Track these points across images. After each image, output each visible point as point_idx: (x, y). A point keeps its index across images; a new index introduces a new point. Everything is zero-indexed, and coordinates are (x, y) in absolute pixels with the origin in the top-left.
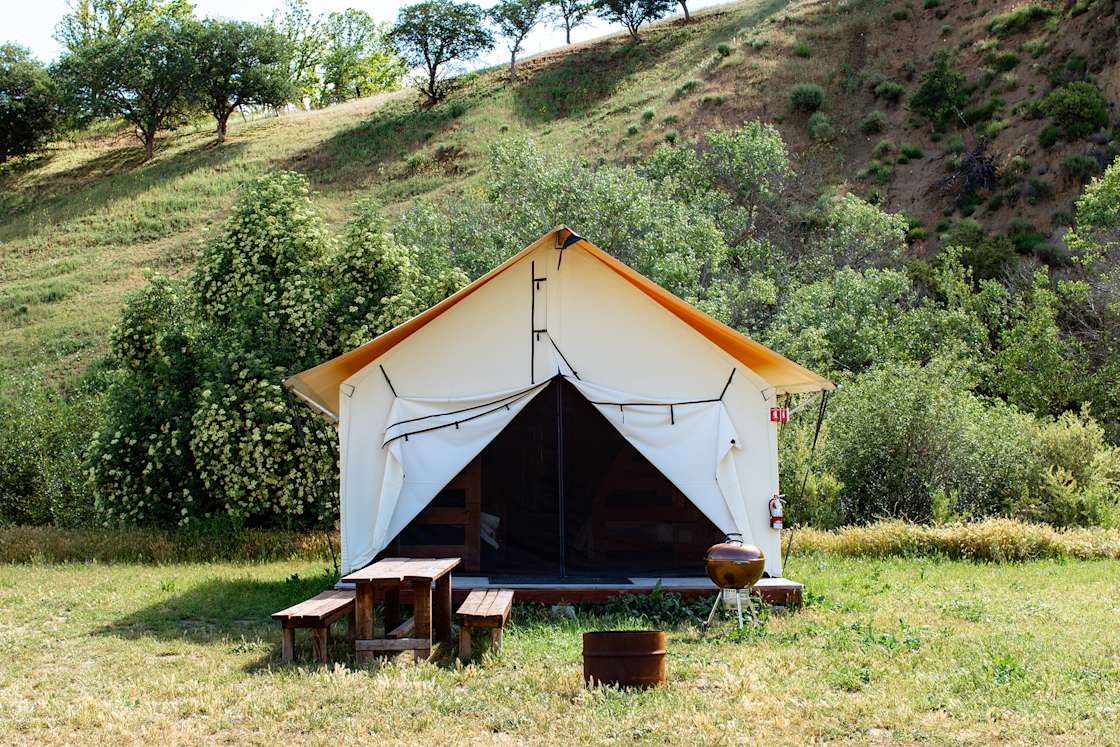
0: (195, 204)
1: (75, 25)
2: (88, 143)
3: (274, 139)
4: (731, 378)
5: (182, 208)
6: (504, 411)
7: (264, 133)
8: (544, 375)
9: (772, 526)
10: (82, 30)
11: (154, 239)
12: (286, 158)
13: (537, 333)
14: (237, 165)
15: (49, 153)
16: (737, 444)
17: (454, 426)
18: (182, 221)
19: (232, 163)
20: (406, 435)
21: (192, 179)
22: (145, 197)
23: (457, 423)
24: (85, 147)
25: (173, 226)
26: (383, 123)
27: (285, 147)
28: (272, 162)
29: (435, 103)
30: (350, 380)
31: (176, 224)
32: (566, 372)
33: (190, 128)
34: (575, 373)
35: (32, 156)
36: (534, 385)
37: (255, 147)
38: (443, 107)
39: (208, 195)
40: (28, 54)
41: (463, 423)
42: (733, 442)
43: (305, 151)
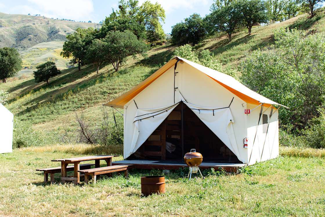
0: (237, 54)
1: (215, 6)
2: (216, 39)
3: (264, 33)
4: (232, 100)
5: (234, 55)
6: (166, 112)
7: (262, 31)
8: (178, 101)
9: (244, 147)
10: (217, 7)
11: (224, 64)
12: (266, 38)
13: (175, 89)
14: (252, 41)
15: (206, 42)
16: (233, 121)
17: (153, 117)
18: (233, 59)
19: (250, 41)
20: (141, 120)
21: (238, 46)
22: (225, 53)
23: (153, 116)
24: (215, 40)
25: (230, 60)
26: (296, 24)
27: (267, 34)
28: (262, 39)
29: (313, 17)
30: (127, 104)
31: (231, 60)
32: (183, 100)
33: (244, 32)
34: (186, 100)
35: (201, 44)
36: (175, 104)
37: (258, 36)
38: (314, 18)
39: (241, 51)
40: (199, 16)
41: (155, 116)
42: (231, 120)
43: (272, 35)
